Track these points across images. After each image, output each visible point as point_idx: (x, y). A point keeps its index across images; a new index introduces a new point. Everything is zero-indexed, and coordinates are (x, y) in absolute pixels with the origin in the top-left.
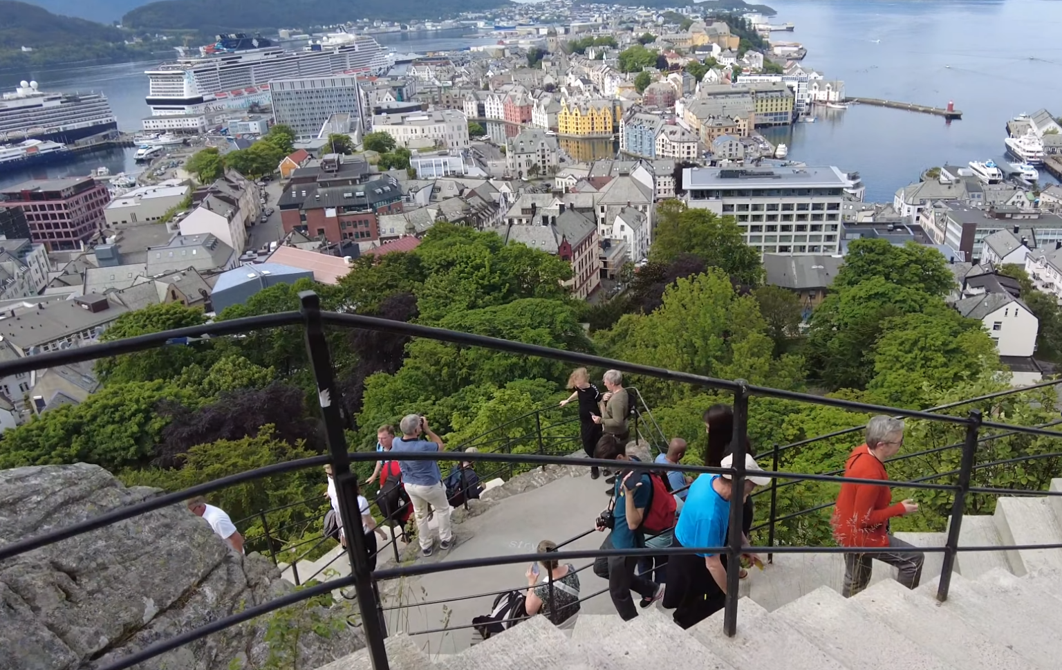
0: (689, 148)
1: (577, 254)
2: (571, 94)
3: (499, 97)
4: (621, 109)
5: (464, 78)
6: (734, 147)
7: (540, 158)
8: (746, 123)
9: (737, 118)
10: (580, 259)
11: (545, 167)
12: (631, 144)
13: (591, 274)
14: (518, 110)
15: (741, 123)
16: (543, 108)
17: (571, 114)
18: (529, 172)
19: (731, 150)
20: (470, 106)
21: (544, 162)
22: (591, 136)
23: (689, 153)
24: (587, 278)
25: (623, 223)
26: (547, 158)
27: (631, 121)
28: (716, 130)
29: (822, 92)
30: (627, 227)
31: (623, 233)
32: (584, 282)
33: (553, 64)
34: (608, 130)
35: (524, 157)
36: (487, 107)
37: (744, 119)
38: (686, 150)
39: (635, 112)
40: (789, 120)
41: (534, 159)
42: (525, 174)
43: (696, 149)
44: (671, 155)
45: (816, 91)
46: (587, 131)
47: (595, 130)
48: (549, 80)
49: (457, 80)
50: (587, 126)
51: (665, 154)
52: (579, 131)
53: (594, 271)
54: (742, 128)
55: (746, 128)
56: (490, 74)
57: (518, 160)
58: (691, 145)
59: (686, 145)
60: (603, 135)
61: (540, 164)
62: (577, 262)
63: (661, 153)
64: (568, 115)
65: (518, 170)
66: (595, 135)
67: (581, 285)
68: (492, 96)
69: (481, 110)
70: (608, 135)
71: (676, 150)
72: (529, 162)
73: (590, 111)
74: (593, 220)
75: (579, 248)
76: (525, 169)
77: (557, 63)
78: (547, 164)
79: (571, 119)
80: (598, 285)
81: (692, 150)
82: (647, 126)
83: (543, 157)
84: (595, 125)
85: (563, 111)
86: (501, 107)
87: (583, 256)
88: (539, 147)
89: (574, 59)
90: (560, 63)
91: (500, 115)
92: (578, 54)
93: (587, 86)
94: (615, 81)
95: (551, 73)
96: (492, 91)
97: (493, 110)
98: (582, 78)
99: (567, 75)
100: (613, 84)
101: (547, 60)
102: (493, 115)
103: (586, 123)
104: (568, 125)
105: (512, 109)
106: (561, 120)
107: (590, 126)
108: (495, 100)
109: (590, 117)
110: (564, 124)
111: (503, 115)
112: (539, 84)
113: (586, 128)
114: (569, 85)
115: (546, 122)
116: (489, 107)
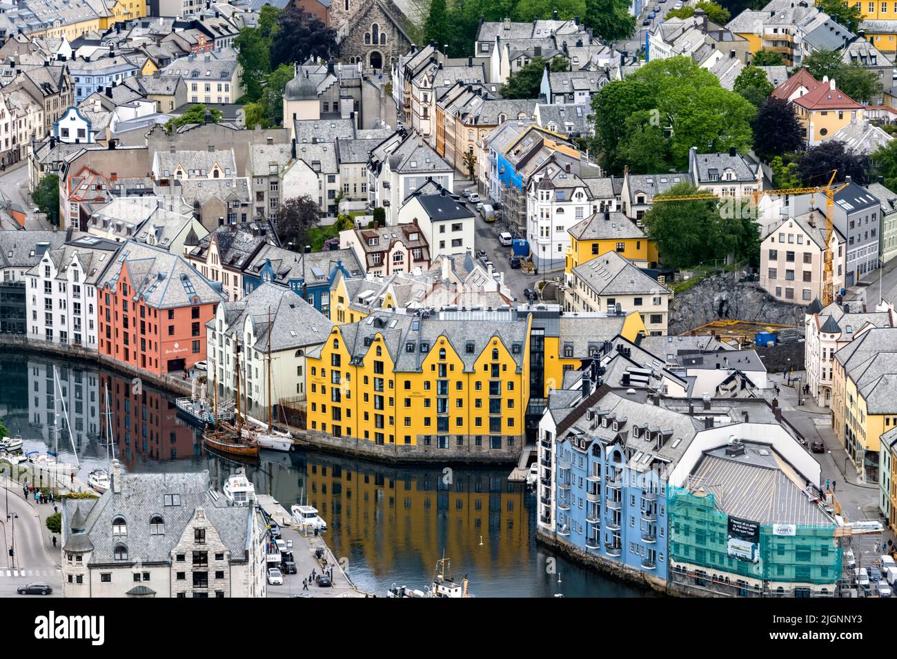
2: (377, 258)
3: (88, 263)
4: (566, 352)
12: (580, 516)
14: (154, 321)
16: (250, 326)
17: (357, 362)
22: (434, 450)
33: (330, 111)
34: (505, 430)
36: (34, 293)
46: (418, 430)
47: (453, 431)
48: (299, 183)
50: (418, 412)
52: (388, 430)
56: (72, 123)
63: (690, 564)
64: (347, 368)
66: (451, 450)
68: (58, 257)
69: (11, 307)
77: (346, 106)
79: (357, 384)
84: (453, 412)
85: (326, 348)
86: (89, 299)
89: (424, 76)
90: (358, 106)
91: (85, 333)
92: (441, 58)
93: (448, 225)
94: (570, 209)
95: (314, 153)
96: (68, 223)
97: (56, 312)
98: (430, 190)
99: (376, 167)
100: (558, 220)
101: (306, 94)
102: (57, 328)
103: (417, 402)
104: (344, 405)
105: (132, 315)
106: (317, 378)
107: (433, 412)
108: (69, 274)
109: (433, 376)
110: (326, 400)
111: (95, 332)
112: (260, 197)
113: (417, 421)
114: (379, 214)
115: (258, 382)
116: (40, 297)
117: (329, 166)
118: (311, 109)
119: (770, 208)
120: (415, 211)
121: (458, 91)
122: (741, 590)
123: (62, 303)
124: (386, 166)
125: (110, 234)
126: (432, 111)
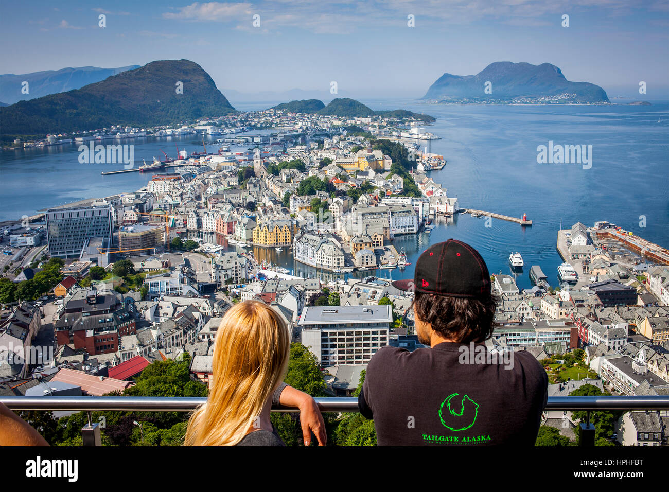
0: (338, 259)
2: (264, 212)
3: (213, 214)
5: (190, 195)
6: (369, 258)
7: (234, 272)
9: (376, 234)
11: (237, 278)
12: (301, 255)
14: (226, 225)
15: (379, 237)
16: (243, 225)
17: (262, 231)
18: (226, 282)
19: (367, 260)
20: (192, 220)
21: (236, 275)
22: (276, 246)
23: (338, 263)
27: (301, 239)
28: (358, 245)
29: (442, 206)
33: (255, 186)
34: (288, 241)
35: (223, 272)
37: (380, 235)
38: (336, 261)
39: (304, 233)
40: (415, 230)
41: (230, 273)
42: (223, 283)
43: (343, 261)
44: (327, 264)
45: (439, 206)
46: (273, 242)
47: (279, 242)
48: (250, 199)
49: (185, 196)
50: (273, 239)
51: (323, 263)
52: (268, 242)
54: (379, 240)
55: (382, 240)
57: (219, 274)
58: (340, 258)
59: (336, 258)
63: (320, 263)
64: (260, 231)
65: (219, 280)
66: (278, 245)
68: (208, 214)
69: (200, 224)
70: (287, 245)
71: (330, 261)
72: (227, 275)
73: (275, 229)
76: (223, 280)
77: (258, 185)
78: (239, 276)
79: (262, 234)
81: (340, 261)
82: (311, 244)
84: (279, 239)
85: (256, 229)
86: (214, 222)
88: (234, 265)
89: (271, 179)
90: (260, 185)
91: (213, 227)
92: (274, 176)
93: (277, 205)
94: (297, 202)
95: (253, 193)
96: (209, 208)
97: (208, 224)
98: (273, 199)
99: (264, 196)
100: (295, 204)
101: (251, 183)
102: (208, 227)
103: (272, 237)
104: (260, 238)
105: (222, 224)
106: (255, 234)
107: (275, 239)
108: (210, 217)
109: (275, 232)
110: (257, 237)
111: (215, 227)
112: (243, 202)
113: (273, 240)
114: (265, 204)
115: (245, 235)
116: (205, 221)
117: (255, 196)
118: (252, 186)
119: (330, 201)
120: (271, 203)
121: (277, 181)
122: (329, 266)
123: (209, 223)
124: (266, 196)
125: (217, 210)
126: (273, 185)
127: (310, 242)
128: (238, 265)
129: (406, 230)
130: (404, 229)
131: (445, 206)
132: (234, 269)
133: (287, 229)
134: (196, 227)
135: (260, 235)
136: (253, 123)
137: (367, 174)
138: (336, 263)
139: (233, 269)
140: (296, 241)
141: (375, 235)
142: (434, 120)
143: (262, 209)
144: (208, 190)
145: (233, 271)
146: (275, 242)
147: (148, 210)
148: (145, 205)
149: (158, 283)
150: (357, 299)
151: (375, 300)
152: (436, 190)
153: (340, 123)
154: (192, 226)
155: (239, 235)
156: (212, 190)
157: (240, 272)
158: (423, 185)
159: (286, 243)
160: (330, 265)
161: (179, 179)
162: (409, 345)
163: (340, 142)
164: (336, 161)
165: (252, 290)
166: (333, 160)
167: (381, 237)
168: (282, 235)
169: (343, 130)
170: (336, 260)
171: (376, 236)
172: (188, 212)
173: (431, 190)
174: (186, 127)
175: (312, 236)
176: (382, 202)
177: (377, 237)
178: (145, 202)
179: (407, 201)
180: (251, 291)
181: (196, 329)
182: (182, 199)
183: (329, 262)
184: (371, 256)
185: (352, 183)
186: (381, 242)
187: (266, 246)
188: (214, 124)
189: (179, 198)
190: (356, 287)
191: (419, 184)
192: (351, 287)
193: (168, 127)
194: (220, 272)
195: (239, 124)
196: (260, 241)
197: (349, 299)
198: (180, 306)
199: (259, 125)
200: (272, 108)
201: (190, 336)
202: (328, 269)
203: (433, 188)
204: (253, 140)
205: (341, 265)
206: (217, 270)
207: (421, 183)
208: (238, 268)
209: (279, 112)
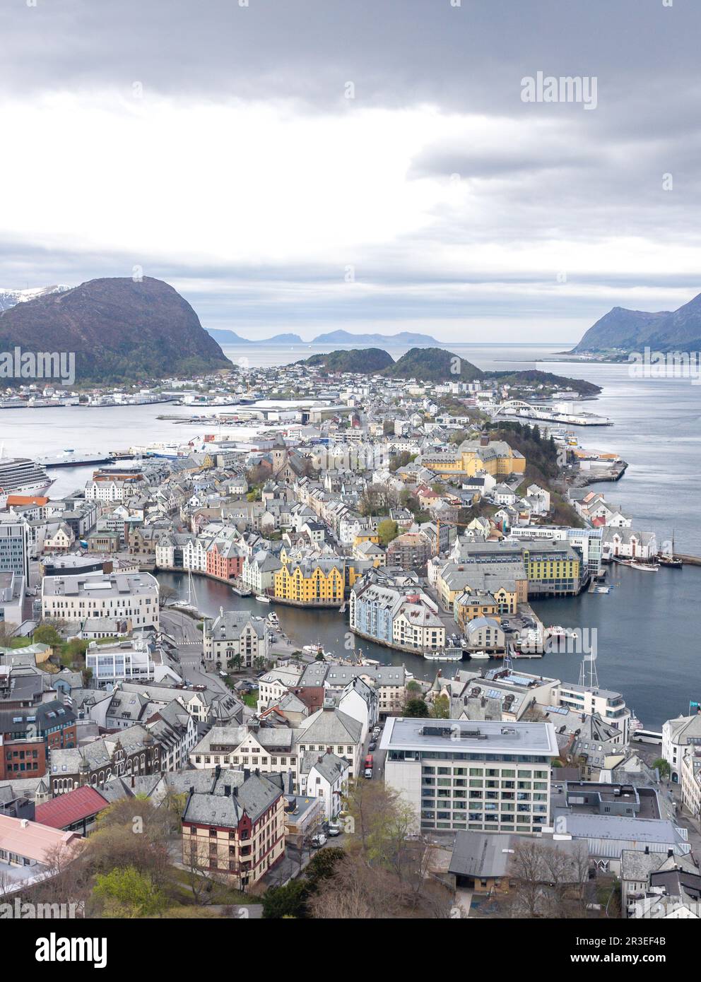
0: (434, 634)
1: (258, 827)
2: (295, 542)
3: (203, 544)
4: (356, 571)
5: (160, 507)
6: (492, 635)
7: (245, 647)
8: (514, 597)
9: (502, 591)
10: (261, 831)
11: (249, 658)
12: (364, 623)
13: (274, 844)
14: (226, 562)
15: (507, 596)
16: (256, 564)
17: (291, 575)
18: (230, 663)
19: (488, 638)
20: (164, 552)
21: (249, 651)
22: (316, 603)
23: (434, 640)
24: (269, 849)
25: (320, 776)
26: (253, 647)
27: (365, 594)
28: (471, 610)
29: (625, 546)
30: (323, 780)
31: (319, 787)
32: (265, 854)
33: (277, 496)
34: (338, 596)
35: (224, 645)
36: (186, 553)
37: (511, 593)
38: (430, 636)
39: (370, 583)
40: (576, 588)
41: (238, 648)
42: (224, 666)
43: (443, 636)
44: (412, 641)
45: (619, 544)
46: (310, 597)
47: (322, 596)
48: (268, 519)
49: (151, 509)
50: (310, 591)
51: (405, 639)
52: (301, 596)
53: (277, 841)
54: (508, 603)
55: (514, 603)
56: (194, 500)
57: (217, 649)
58: (437, 630)
59: (431, 630)
60: (332, 602)
61: (244, 654)
62: (258, 835)
63: (400, 638)
64: (288, 576)
65: (216, 660)
66: (321, 603)
67: (261, 858)
68: (194, 541)
69: (178, 557)
70: (337, 602)
71: (419, 636)
72: (230, 652)
73: (316, 573)
74: (279, 784)
75: (260, 820)
76: (224, 659)
77: (282, 495)
78: (253, 653)
79: (291, 582)
80: (282, 855)
81: (438, 637)
82: (384, 602)
83: (249, 645)
84: (322, 591)
85: (282, 571)
86: (204, 555)
87: (264, 827)
88: (244, 633)
89: (304, 486)
90: (285, 495)
91: (202, 566)
92: (310, 480)
93: (316, 532)
94: (353, 527)
95: (273, 509)
96: (195, 532)
97: (193, 559)
98: (310, 521)
99: (293, 514)
100: (350, 530)
101: (269, 491)
102: (193, 565)
103: (310, 588)
104: (287, 588)
105: (217, 560)
106: (278, 580)
107: (315, 591)
108: (197, 547)
109: (315, 580)
110: (281, 587)
111: (206, 566)
112: (256, 523)
113: (310, 594)
114: (294, 529)
115: (260, 581)
116: (188, 554)
117: (277, 513)
118: (271, 496)
120: (306, 528)
121: (316, 490)
122: (416, 645)
123: (195, 557)
124: (296, 514)
125: (209, 535)
126: (307, 497)
127: (381, 600)
128: (253, 633)
129: (557, 587)
130: (553, 585)
131: (630, 546)
132: (245, 641)
133: (338, 573)
134: (171, 563)
135: (287, 583)
136: (265, 388)
137: (480, 482)
138: (430, 640)
139: (242, 641)
140: (355, 596)
141: (500, 592)
142: (597, 390)
143: (291, 537)
144: (191, 500)
145: (243, 644)
146: (315, 596)
147: (86, 530)
148: (81, 523)
149: (112, 659)
150: (482, 709)
151: (511, 712)
152: (612, 517)
153: (422, 391)
154: (164, 561)
155: (249, 582)
156: (198, 500)
157: (255, 647)
158: (585, 507)
159: (335, 600)
160: (419, 642)
161: (140, 478)
162: (586, 800)
163: (425, 424)
164: (422, 457)
165: (280, 681)
166: (415, 456)
167: (512, 597)
168: (328, 585)
169: (430, 404)
170: (430, 634)
171: (502, 595)
172: (157, 537)
173: (601, 515)
174: (148, 391)
175: (385, 589)
176: (512, 534)
177: (504, 598)
178: (82, 517)
179: (560, 534)
180: (277, 682)
181: (183, 745)
182: (146, 514)
183: (416, 638)
184: (496, 632)
185: (455, 498)
186: (512, 606)
187: (298, 603)
188: (196, 388)
189: (141, 513)
190: (473, 685)
191: (577, 503)
192: (463, 685)
193: (116, 389)
194: (219, 645)
195: (240, 389)
196: (287, 594)
197: (466, 708)
198: (152, 702)
199: (275, 391)
200: (298, 363)
201: (172, 757)
202: (415, 649)
203: (604, 512)
204: (266, 417)
205: (438, 643)
206: (214, 641)
207: (582, 502)
208: (253, 640)
209: (311, 369)
